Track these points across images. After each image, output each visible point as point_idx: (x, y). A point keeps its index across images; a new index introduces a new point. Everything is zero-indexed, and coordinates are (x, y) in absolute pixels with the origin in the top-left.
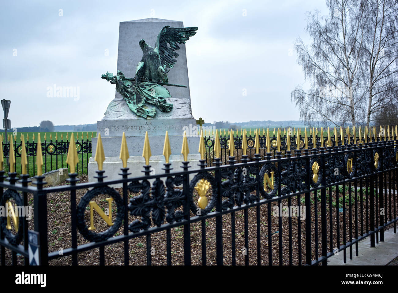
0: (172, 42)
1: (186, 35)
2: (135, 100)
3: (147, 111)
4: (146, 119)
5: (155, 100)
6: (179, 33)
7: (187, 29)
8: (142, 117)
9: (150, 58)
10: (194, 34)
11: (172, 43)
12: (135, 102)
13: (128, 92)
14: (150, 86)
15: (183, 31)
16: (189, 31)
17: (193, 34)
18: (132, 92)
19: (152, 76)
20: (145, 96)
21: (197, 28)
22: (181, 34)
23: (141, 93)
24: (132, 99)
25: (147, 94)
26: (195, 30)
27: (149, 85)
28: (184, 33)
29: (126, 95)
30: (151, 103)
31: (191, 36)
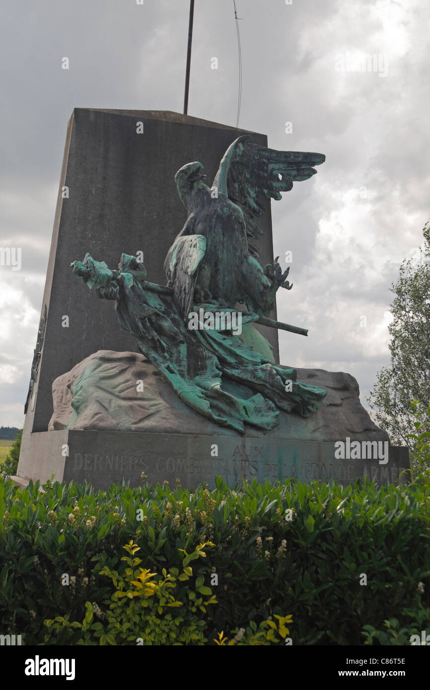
0: (249, 190)
1: (288, 175)
2: (185, 363)
3: (244, 408)
4: (241, 434)
5: (262, 370)
6: (271, 166)
7: (292, 157)
8: (230, 427)
10: (309, 176)
11: (249, 193)
12: (185, 369)
13: (160, 331)
15: (283, 159)
16: (298, 164)
17: (306, 173)
18: (176, 334)
20: (214, 352)
21: (320, 158)
22: (273, 169)
23: (202, 340)
24: (174, 359)
25: (220, 345)
26: (314, 164)
28: (282, 166)
29: (159, 341)
30: (245, 377)
31: (300, 178)
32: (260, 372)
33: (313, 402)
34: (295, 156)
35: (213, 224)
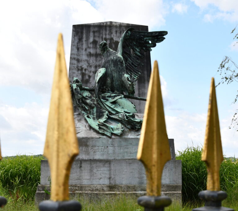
0: (136, 49)
1: (153, 41)
2: (95, 114)
3: (112, 128)
4: (110, 138)
5: (121, 115)
6: (145, 38)
8: (106, 135)
9: (114, 65)
10: (162, 40)
11: (136, 50)
12: (95, 117)
13: (86, 104)
14: (114, 98)
15: (150, 35)
16: (157, 36)
17: (161, 39)
18: (91, 104)
19: (115, 86)
20: (107, 110)
22: (146, 39)
23: (102, 106)
24: (91, 113)
25: (110, 107)
26: (164, 35)
27: (113, 96)
28: (150, 38)
29: (85, 107)
30: (116, 118)
31: (158, 42)
32: (120, 115)
33: (137, 125)
34: (155, 33)
35: (110, 63)
